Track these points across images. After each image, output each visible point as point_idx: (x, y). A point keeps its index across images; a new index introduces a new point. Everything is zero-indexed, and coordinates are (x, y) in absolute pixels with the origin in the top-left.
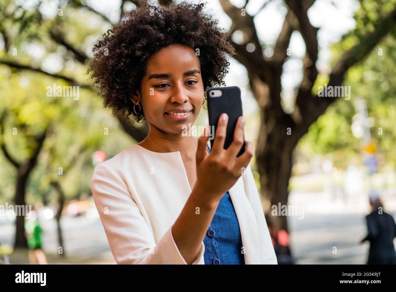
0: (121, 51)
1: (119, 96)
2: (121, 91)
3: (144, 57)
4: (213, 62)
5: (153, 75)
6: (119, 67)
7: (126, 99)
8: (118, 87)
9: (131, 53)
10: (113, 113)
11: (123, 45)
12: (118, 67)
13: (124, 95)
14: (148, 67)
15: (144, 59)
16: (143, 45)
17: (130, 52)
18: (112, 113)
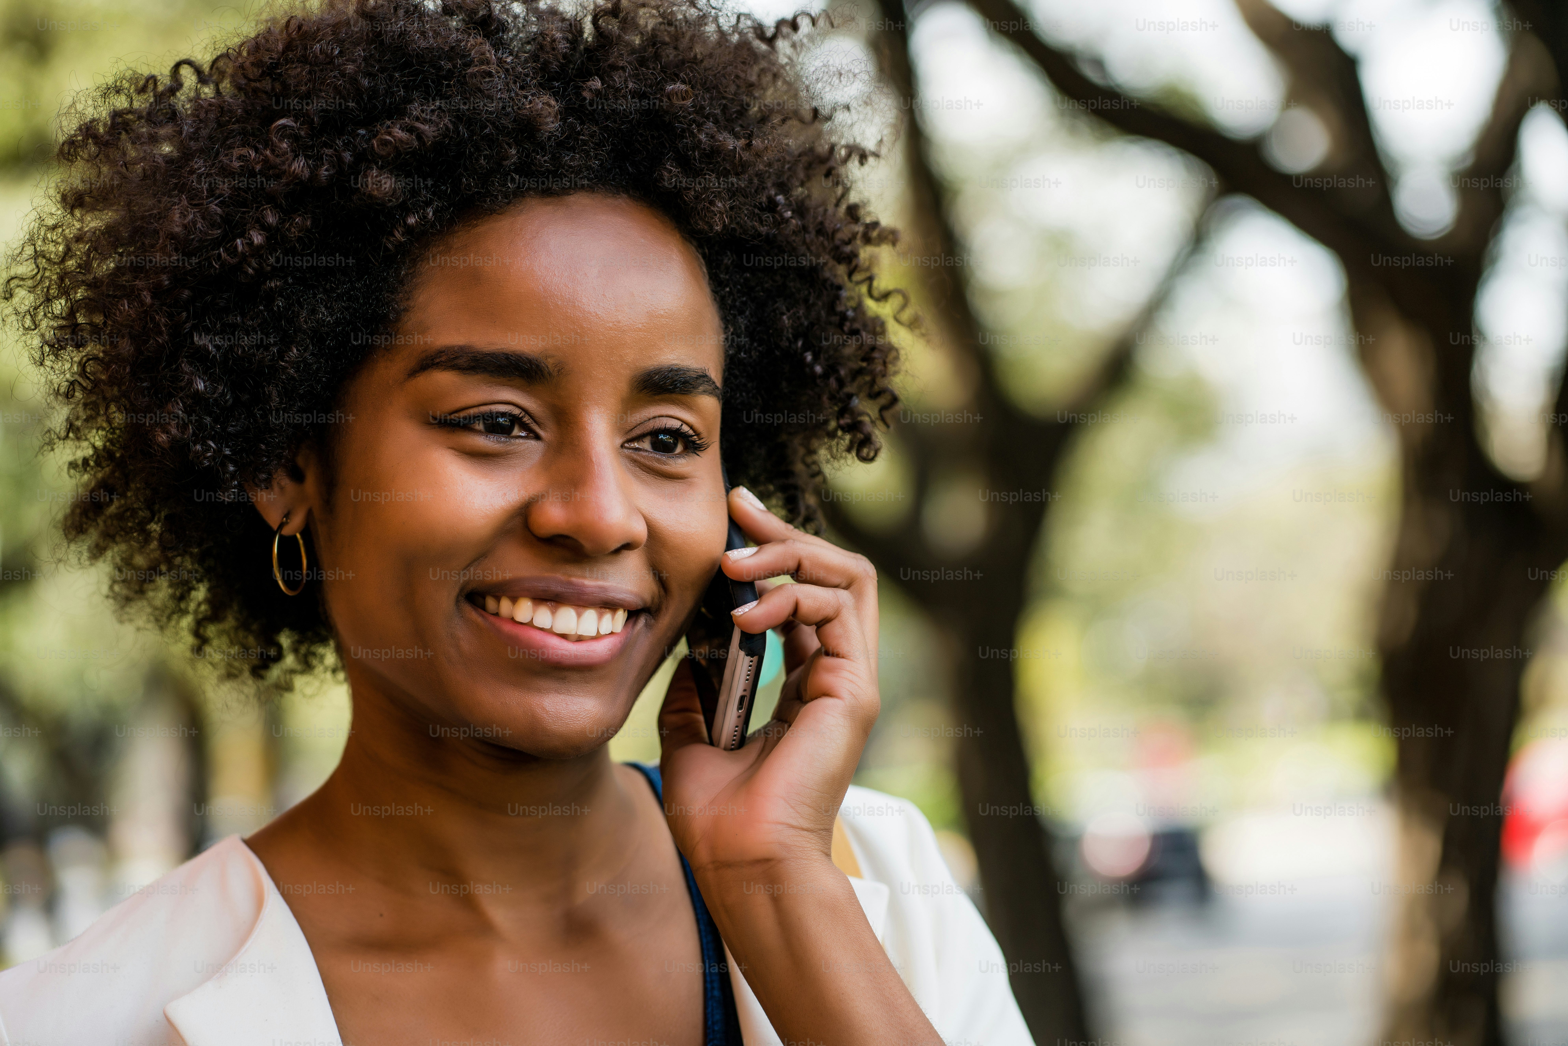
0: (266, 161)
1: (198, 447)
2: (216, 421)
3: (411, 220)
4: (809, 357)
5: (441, 352)
6: (233, 251)
7: (233, 476)
8: (201, 386)
9: (331, 177)
10: (111, 588)
11: (284, 127)
12: (226, 250)
13: (227, 452)
14: (421, 297)
15: (409, 230)
16: (420, 136)
17: (324, 172)
18: (105, 589)
